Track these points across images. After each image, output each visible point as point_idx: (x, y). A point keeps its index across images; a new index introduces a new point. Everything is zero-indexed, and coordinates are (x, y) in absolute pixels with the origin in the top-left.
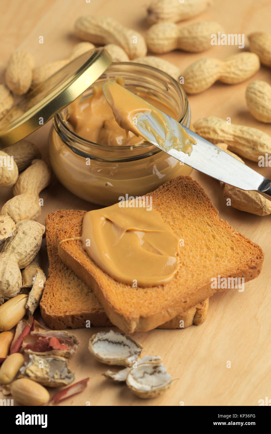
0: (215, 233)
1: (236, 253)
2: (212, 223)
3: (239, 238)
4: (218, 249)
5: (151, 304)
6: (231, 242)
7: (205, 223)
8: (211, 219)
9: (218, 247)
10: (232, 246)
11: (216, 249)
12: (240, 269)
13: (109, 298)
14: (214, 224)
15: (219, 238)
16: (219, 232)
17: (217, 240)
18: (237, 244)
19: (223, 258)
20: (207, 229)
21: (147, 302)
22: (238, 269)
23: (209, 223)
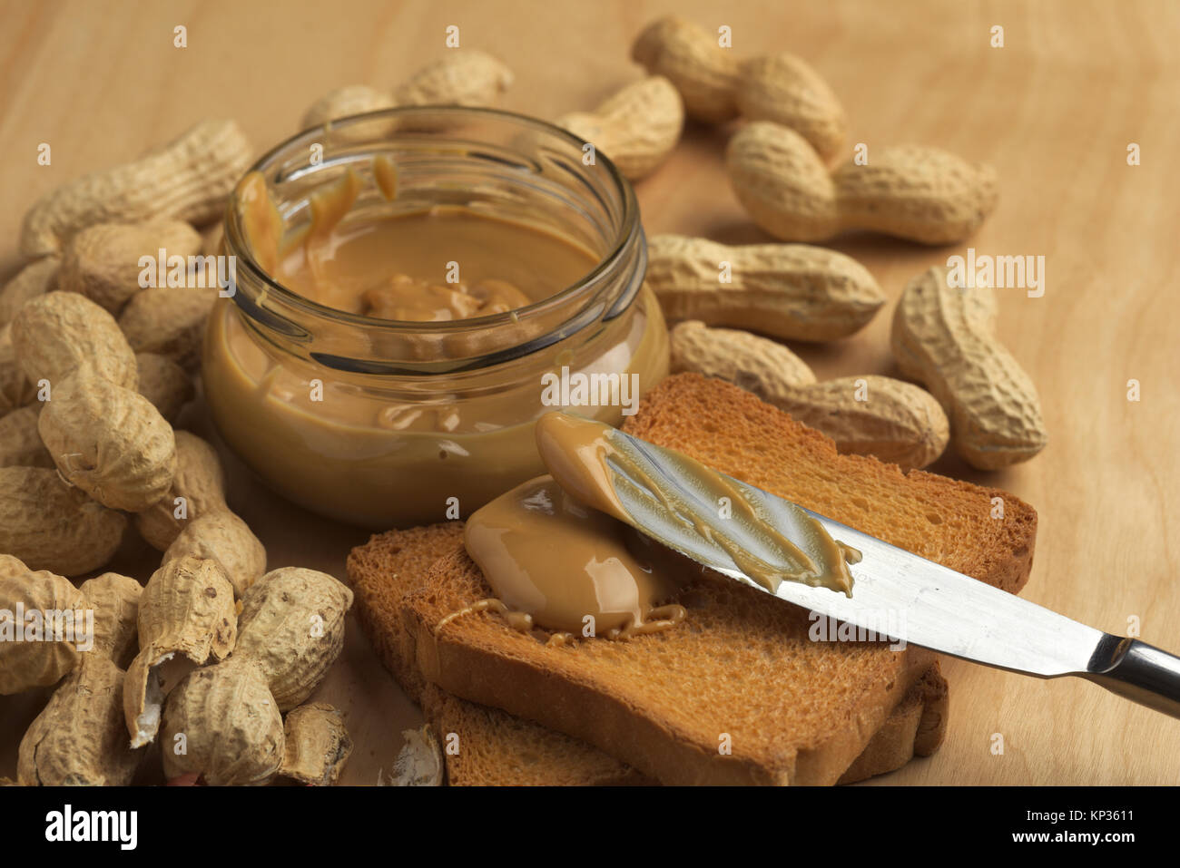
0: (857, 494)
1: (951, 525)
2: (832, 470)
3: (935, 487)
4: (892, 531)
5: (806, 712)
6: (920, 504)
7: (812, 477)
8: (823, 463)
9: (890, 526)
10: (929, 513)
11: (888, 531)
12: (991, 559)
13: (679, 730)
14: (841, 472)
15: (876, 503)
16: (869, 486)
17: (875, 509)
18: (939, 501)
19: (923, 546)
20: (828, 491)
21: (791, 711)
22: (987, 562)
23: (824, 472)
